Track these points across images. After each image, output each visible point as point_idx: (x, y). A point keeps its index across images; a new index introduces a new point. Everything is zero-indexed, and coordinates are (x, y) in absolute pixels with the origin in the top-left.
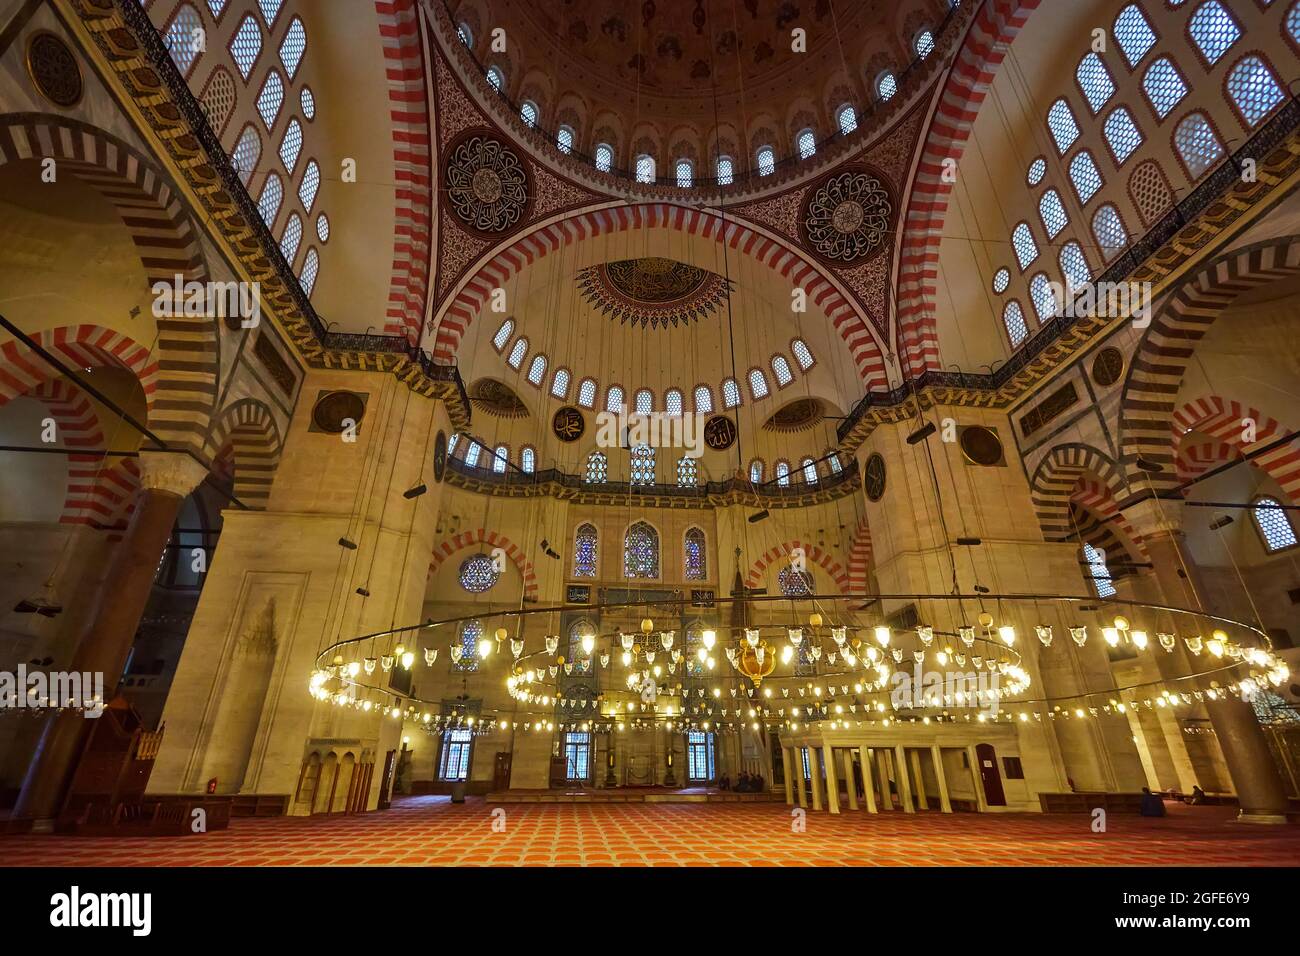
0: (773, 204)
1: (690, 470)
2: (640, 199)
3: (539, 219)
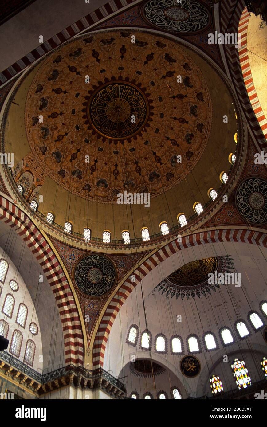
3: (123, 277)
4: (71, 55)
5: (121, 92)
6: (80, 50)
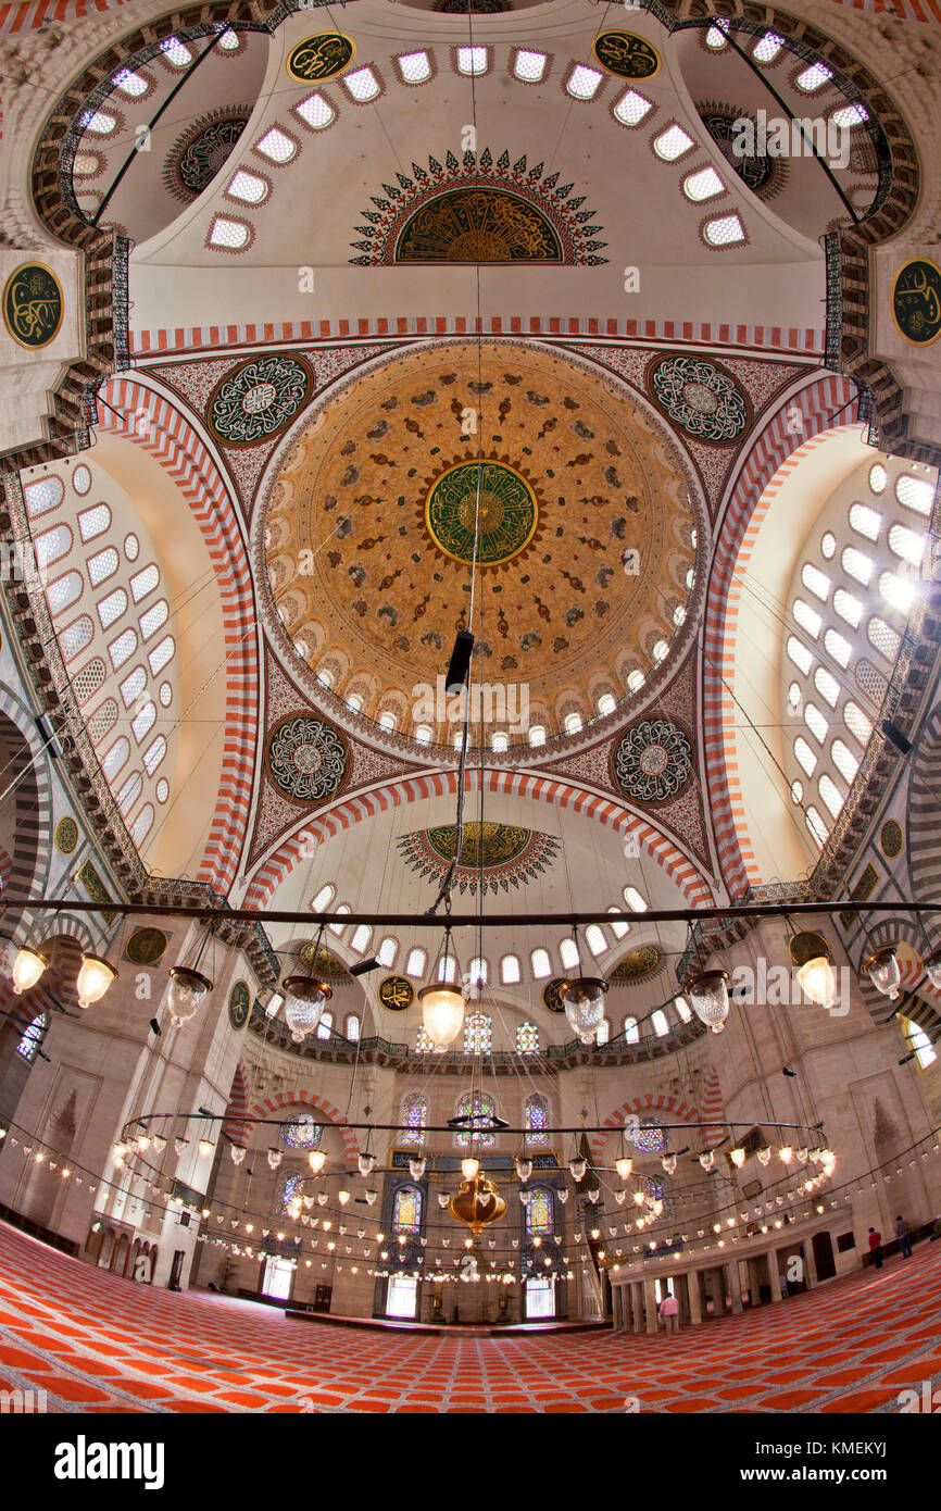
0: (583, 758)
1: (531, 1037)
2: (455, 765)
3: (355, 788)
4: (470, 385)
5: (505, 486)
6: (489, 385)
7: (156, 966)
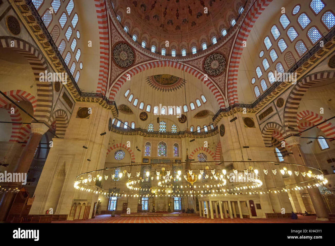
0: (196, 61)
1: (175, 128)
2: (162, 59)
3: (137, 64)
7: (88, 118)
